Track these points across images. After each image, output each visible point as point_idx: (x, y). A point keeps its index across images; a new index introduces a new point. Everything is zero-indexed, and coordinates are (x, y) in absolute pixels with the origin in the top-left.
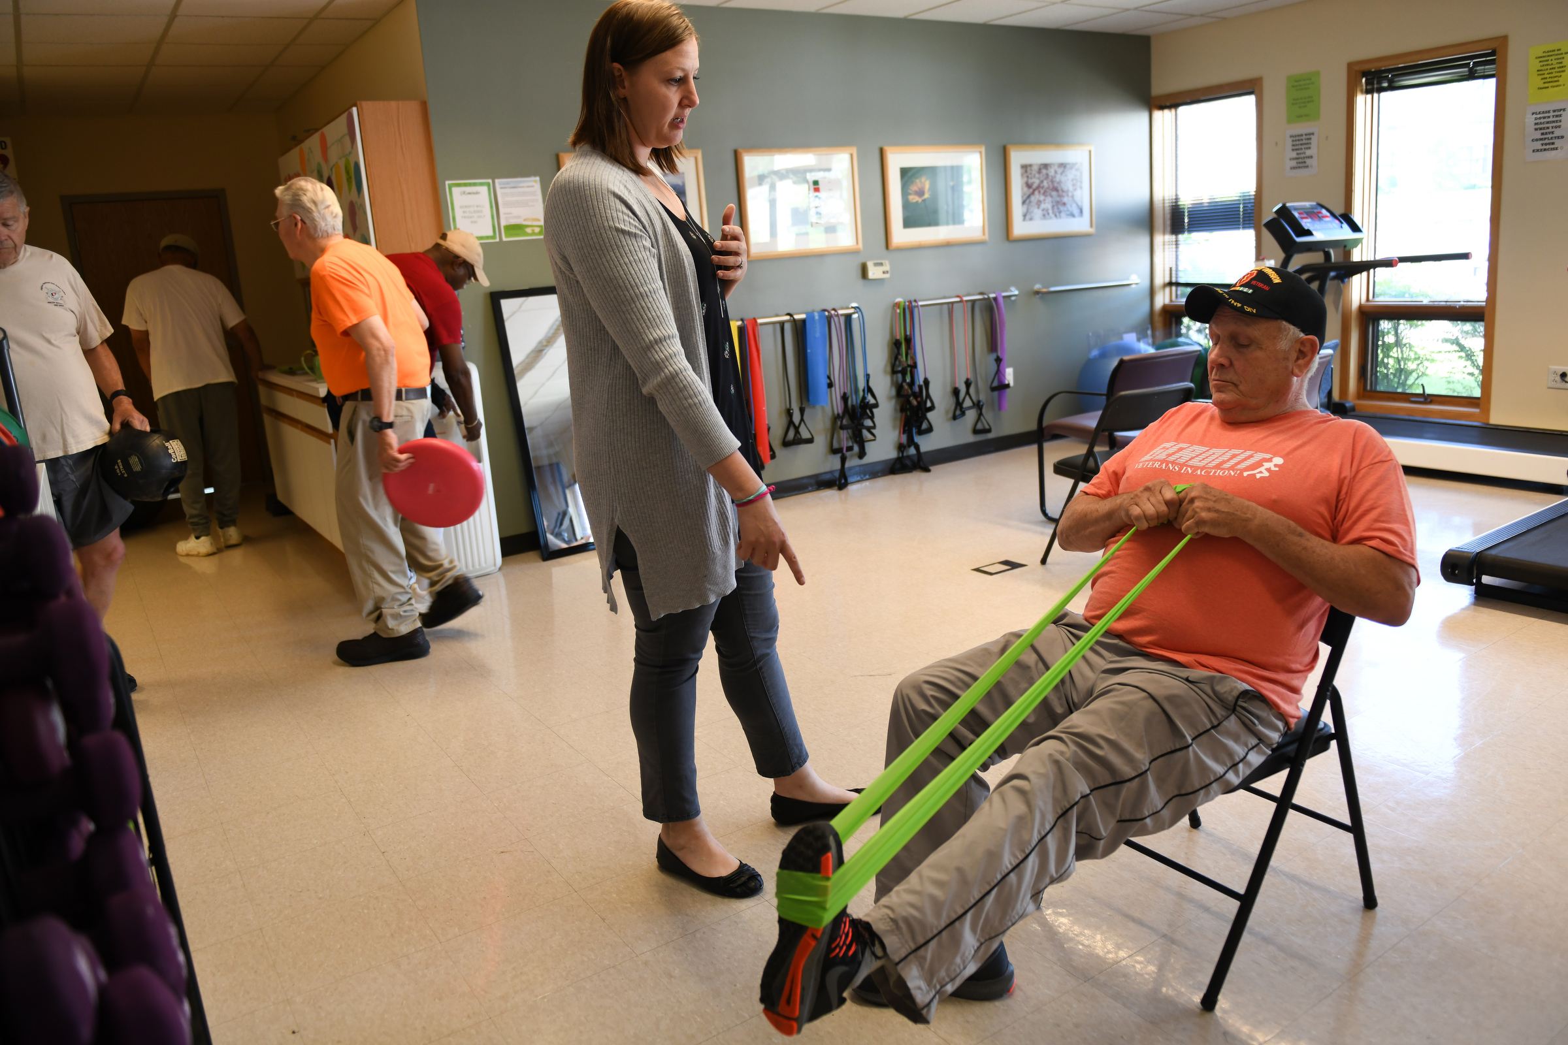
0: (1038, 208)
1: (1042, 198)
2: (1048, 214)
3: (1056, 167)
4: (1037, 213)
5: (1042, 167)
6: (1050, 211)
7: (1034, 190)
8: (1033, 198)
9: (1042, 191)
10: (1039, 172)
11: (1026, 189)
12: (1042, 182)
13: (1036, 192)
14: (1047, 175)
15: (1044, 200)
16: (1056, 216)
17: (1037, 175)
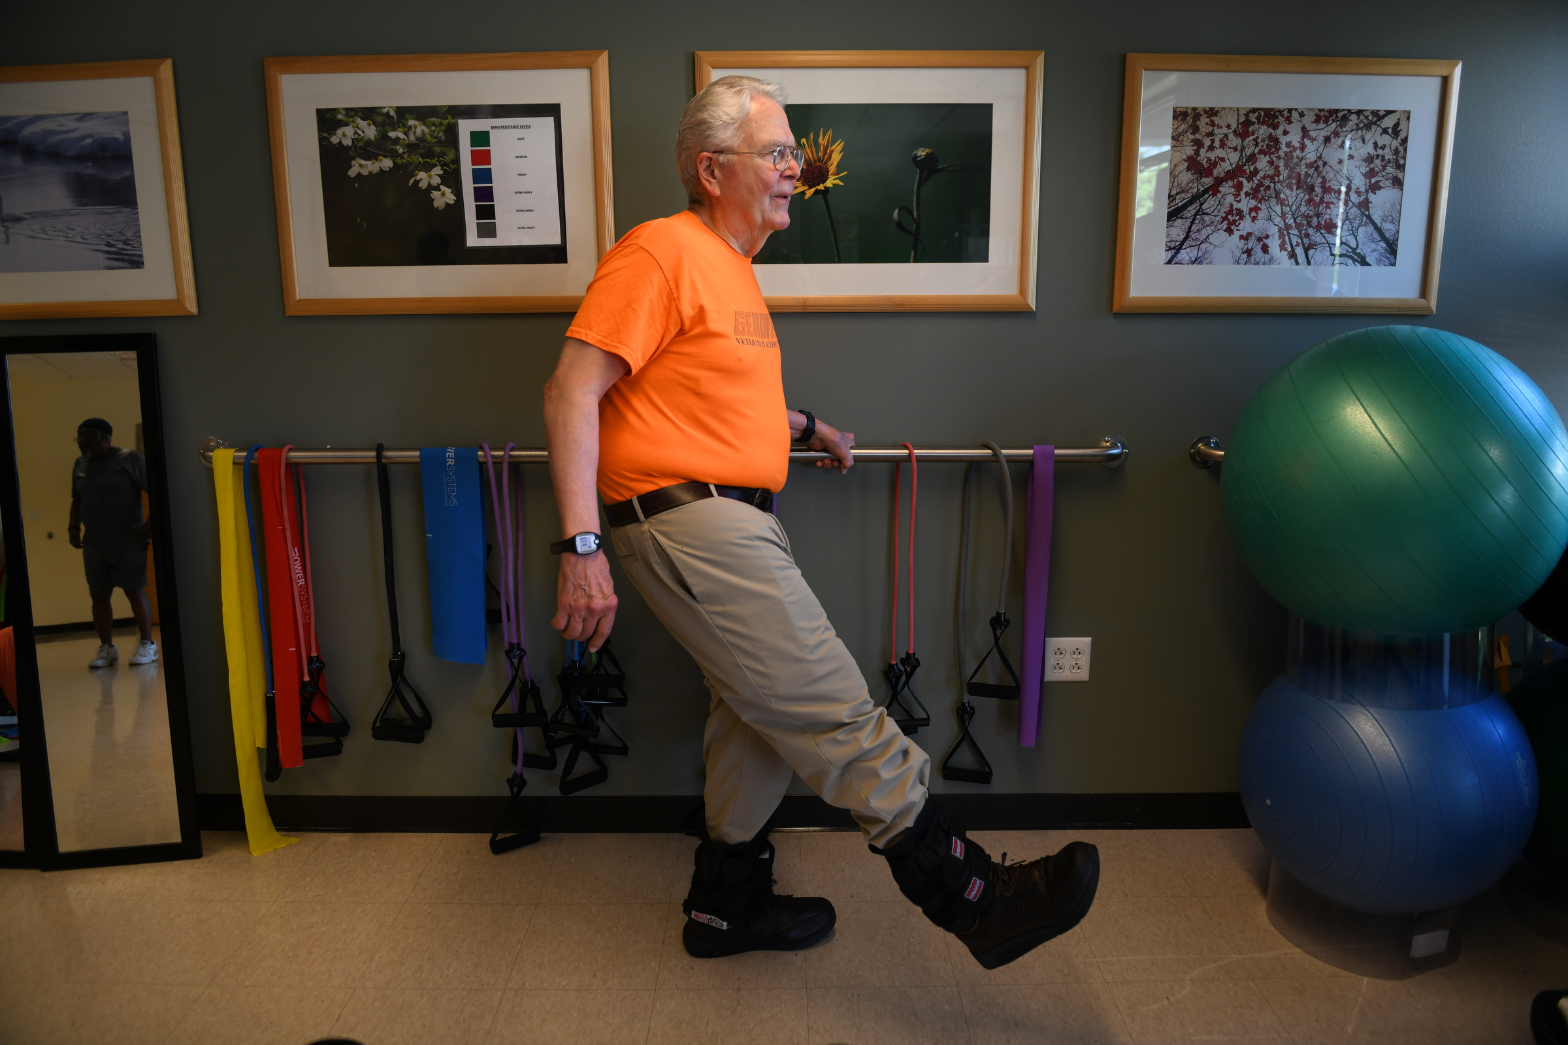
0: (1230, 231)
1: (1245, 204)
2: (1265, 249)
3: (1308, 121)
4: (1227, 245)
5: (1253, 117)
6: (1274, 244)
7: (1219, 182)
8: (1210, 203)
9: (1247, 186)
10: (1244, 130)
11: (1186, 177)
12: (1252, 158)
13: (1226, 188)
14: (1275, 141)
15: (1256, 209)
16: (1293, 256)
17: (1234, 141)
